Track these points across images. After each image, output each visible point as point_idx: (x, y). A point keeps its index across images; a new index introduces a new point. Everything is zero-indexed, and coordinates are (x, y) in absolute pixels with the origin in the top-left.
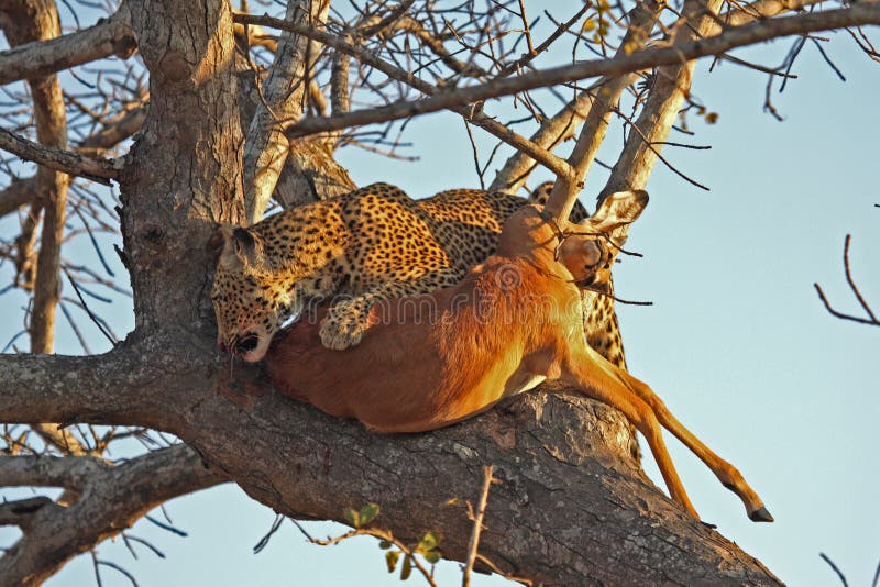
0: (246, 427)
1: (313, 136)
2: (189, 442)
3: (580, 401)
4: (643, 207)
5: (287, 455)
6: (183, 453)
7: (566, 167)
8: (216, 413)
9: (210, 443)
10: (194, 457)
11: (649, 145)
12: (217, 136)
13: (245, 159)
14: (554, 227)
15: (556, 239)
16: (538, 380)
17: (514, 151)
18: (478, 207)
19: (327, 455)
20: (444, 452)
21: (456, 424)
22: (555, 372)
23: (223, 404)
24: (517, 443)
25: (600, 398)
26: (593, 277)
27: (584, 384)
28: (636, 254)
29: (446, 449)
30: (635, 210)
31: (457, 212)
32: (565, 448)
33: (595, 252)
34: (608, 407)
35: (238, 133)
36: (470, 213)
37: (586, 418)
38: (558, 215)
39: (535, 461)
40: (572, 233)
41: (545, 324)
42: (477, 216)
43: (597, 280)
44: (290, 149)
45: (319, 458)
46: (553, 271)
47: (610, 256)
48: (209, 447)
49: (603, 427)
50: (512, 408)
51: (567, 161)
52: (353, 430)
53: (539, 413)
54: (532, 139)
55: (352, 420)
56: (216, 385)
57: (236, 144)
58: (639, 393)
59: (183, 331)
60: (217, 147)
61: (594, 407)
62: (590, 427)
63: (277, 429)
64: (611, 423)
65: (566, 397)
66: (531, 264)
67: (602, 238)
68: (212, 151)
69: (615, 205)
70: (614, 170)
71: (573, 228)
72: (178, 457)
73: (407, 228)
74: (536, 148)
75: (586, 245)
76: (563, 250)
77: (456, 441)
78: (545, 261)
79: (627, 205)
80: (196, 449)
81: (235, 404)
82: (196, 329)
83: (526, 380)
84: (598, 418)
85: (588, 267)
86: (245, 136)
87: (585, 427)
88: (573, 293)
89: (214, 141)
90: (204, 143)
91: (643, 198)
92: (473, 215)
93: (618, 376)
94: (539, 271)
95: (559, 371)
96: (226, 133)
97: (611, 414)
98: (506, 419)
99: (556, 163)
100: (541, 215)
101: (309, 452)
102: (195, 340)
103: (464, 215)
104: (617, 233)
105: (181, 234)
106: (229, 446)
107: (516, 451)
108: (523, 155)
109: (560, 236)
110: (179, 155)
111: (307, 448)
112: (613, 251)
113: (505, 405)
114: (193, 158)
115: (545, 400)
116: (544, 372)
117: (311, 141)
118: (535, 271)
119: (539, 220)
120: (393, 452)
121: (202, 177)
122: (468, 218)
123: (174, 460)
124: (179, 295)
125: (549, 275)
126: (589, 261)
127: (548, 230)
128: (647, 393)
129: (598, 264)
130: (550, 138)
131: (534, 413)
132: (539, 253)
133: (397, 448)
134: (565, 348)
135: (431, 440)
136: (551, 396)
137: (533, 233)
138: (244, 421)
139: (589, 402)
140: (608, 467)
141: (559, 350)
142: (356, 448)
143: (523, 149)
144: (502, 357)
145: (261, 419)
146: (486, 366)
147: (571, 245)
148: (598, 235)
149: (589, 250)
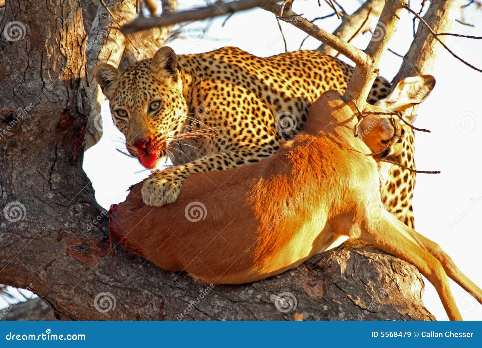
0: (93, 282)
1: (145, 32)
2: (43, 296)
3: (378, 257)
4: (431, 89)
5: (127, 306)
6: (39, 306)
7: (364, 57)
8: (65, 272)
9: (61, 297)
10: (47, 310)
11: (435, 36)
12: (63, 33)
13: (88, 53)
14: (355, 107)
15: (356, 118)
16: (341, 240)
17: (320, 43)
18: (330, 69)
19: (162, 306)
20: (262, 302)
21: (271, 278)
22: (356, 233)
23: (72, 263)
24: (325, 294)
25: (394, 254)
26: (388, 151)
27: (381, 242)
28: (425, 130)
29: (265, 300)
30: (424, 92)
31: (310, 69)
32: (367, 298)
33: (389, 129)
34: (402, 262)
35: (81, 31)
36: (321, 73)
37: (384, 271)
38: (357, 98)
39: (340, 309)
40: (370, 113)
41: (345, 191)
42: (326, 77)
43: (392, 153)
44: (126, 43)
45: (155, 309)
46: (353, 145)
47: (403, 132)
48: (60, 301)
49: (398, 279)
50: (320, 264)
51: (363, 51)
52: (184, 284)
53: (343, 267)
54: (335, 33)
55: (183, 274)
56: (65, 247)
57: (80, 40)
58: (430, 251)
59: (37, 201)
60: (63, 43)
61: (391, 262)
62: (387, 279)
63: (119, 284)
64: (405, 275)
65: (366, 253)
66: (333, 140)
67: (395, 117)
68: (59, 46)
69: (406, 88)
70: (406, 57)
71: (370, 108)
72: (34, 309)
73: (249, 84)
74: (338, 41)
75: (382, 123)
76: (362, 128)
77: (273, 293)
78: (346, 137)
79: (417, 89)
80: (49, 302)
81: (82, 264)
82: (48, 199)
83: (332, 240)
84: (394, 271)
85: (384, 142)
86: (88, 33)
87: (383, 279)
88: (370, 164)
89: (61, 38)
90: (52, 39)
91: (431, 82)
92: (323, 76)
93: (412, 235)
94: (340, 146)
95: (359, 231)
96: (71, 31)
97: (406, 267)
98: (315, 273)
99: (355, 53)
100: (342, 98)
101: (146, 303)
102: (48, 209)
103: (316, 74)
104: (408, 112)
105: (33, 118)
106: (77, 299)
107: (324, 301)
108: (327, 47)
109: (359, 116)
110: (31, 50)
111: (144, 301)
112: (406, 128)
113: (314, 261)
114: (43, 53)
115: (349, 257)
116: (346, 232)
117: (144, 37)
118: (337, 146)
119: (341, 102)
120: (218, 302)
121: (51, 69)
122: (318, 77)
123: (31, 312)
124: (33, 171)
125: (350, 150)
126: (385, 137)
127: (348, 111)
128: (437, 250)
129: (392, 139)
130: (349, 31)
131: (339, 267)
132: (341, 131)
133: (222, 298)
134: (364, 211)
135: (251, 292)
136: (354, 253)
137: (335, 113)
138: (90, 278)
139: (386, 258)
140: (403, 313)
141: (359, 213)
142: (186, 299)
143: (327, 42)
144: (310, 219)
145: (104, 276)
146: (296, 227)
147: (370, 123)
148: (392, 114)
149: (384, 128)
